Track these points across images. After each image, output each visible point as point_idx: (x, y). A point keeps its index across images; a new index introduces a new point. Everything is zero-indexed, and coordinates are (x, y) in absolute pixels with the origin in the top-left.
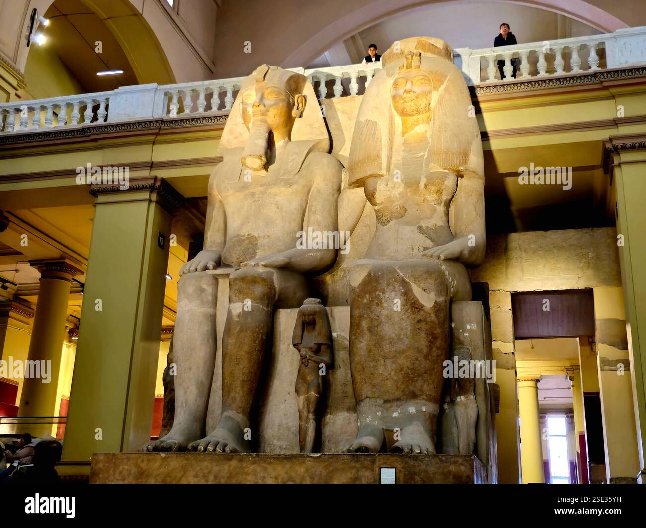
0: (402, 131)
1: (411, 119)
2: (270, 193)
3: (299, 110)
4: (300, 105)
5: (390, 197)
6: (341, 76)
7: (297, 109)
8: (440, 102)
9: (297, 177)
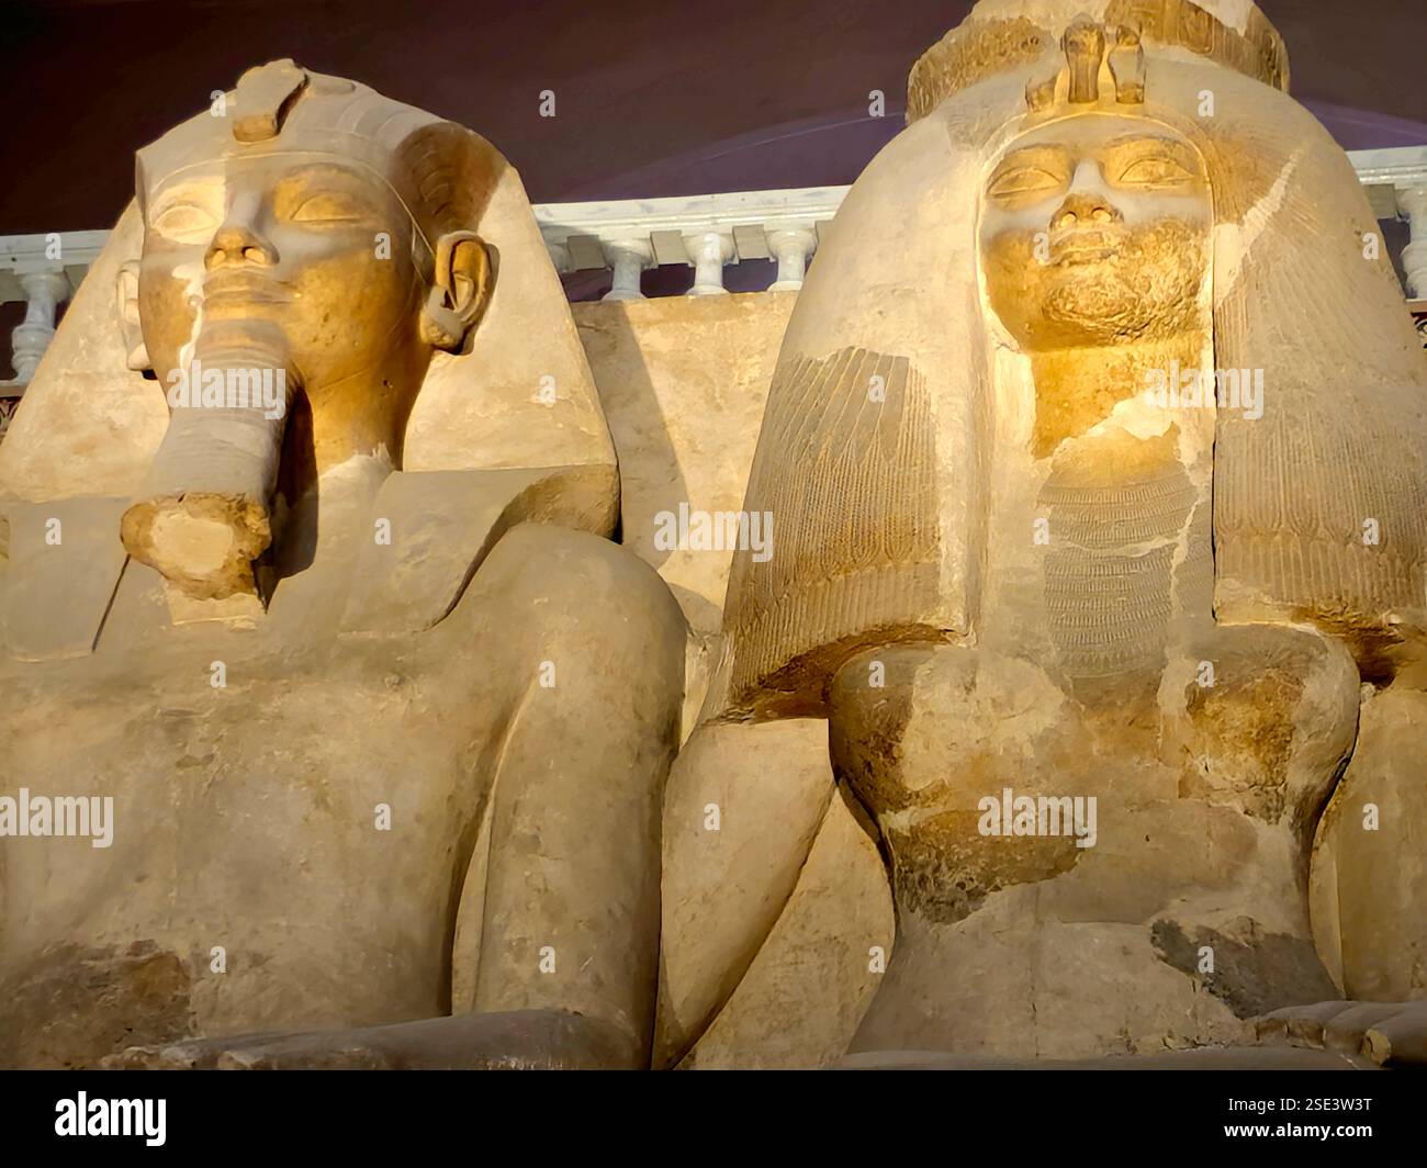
0: (1038, 429)
1: (1091, 362)
2: (280, 716)
3: (457, 310)
4: (464, 288)
5: (987, 755)
6: (643, 249)
7: (448, 303)
8: (1252, 274)
9: (440, 634)
